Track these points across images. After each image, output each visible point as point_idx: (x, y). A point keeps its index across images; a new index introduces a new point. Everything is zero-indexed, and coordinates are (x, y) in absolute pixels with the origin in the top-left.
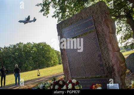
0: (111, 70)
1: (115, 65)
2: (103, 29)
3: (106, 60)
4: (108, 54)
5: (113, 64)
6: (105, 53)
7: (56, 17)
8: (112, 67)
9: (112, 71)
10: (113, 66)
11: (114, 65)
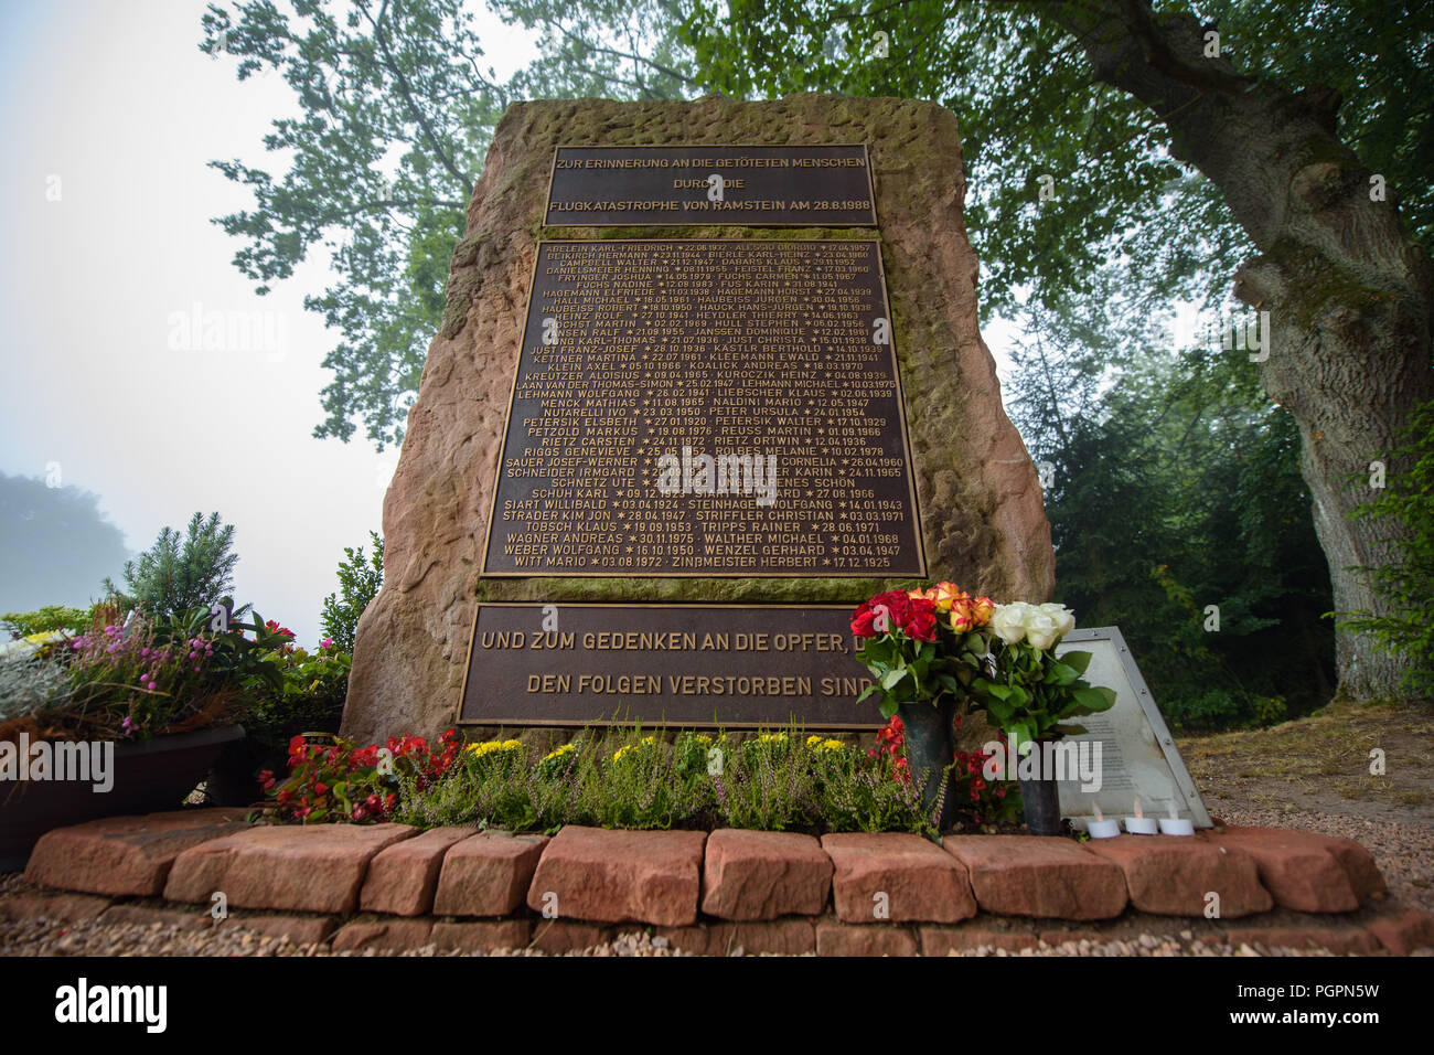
0: (971, 538)
1: (1011, 503)
2: (932, 247)
3: (935, 452)
4: (962, 407)
5: (992, 494)
6: (935, 395)
7: (332, 319)
8: (986, 516)
9: (976, 546)
10: (994, 507)
11: (1004, 497)
